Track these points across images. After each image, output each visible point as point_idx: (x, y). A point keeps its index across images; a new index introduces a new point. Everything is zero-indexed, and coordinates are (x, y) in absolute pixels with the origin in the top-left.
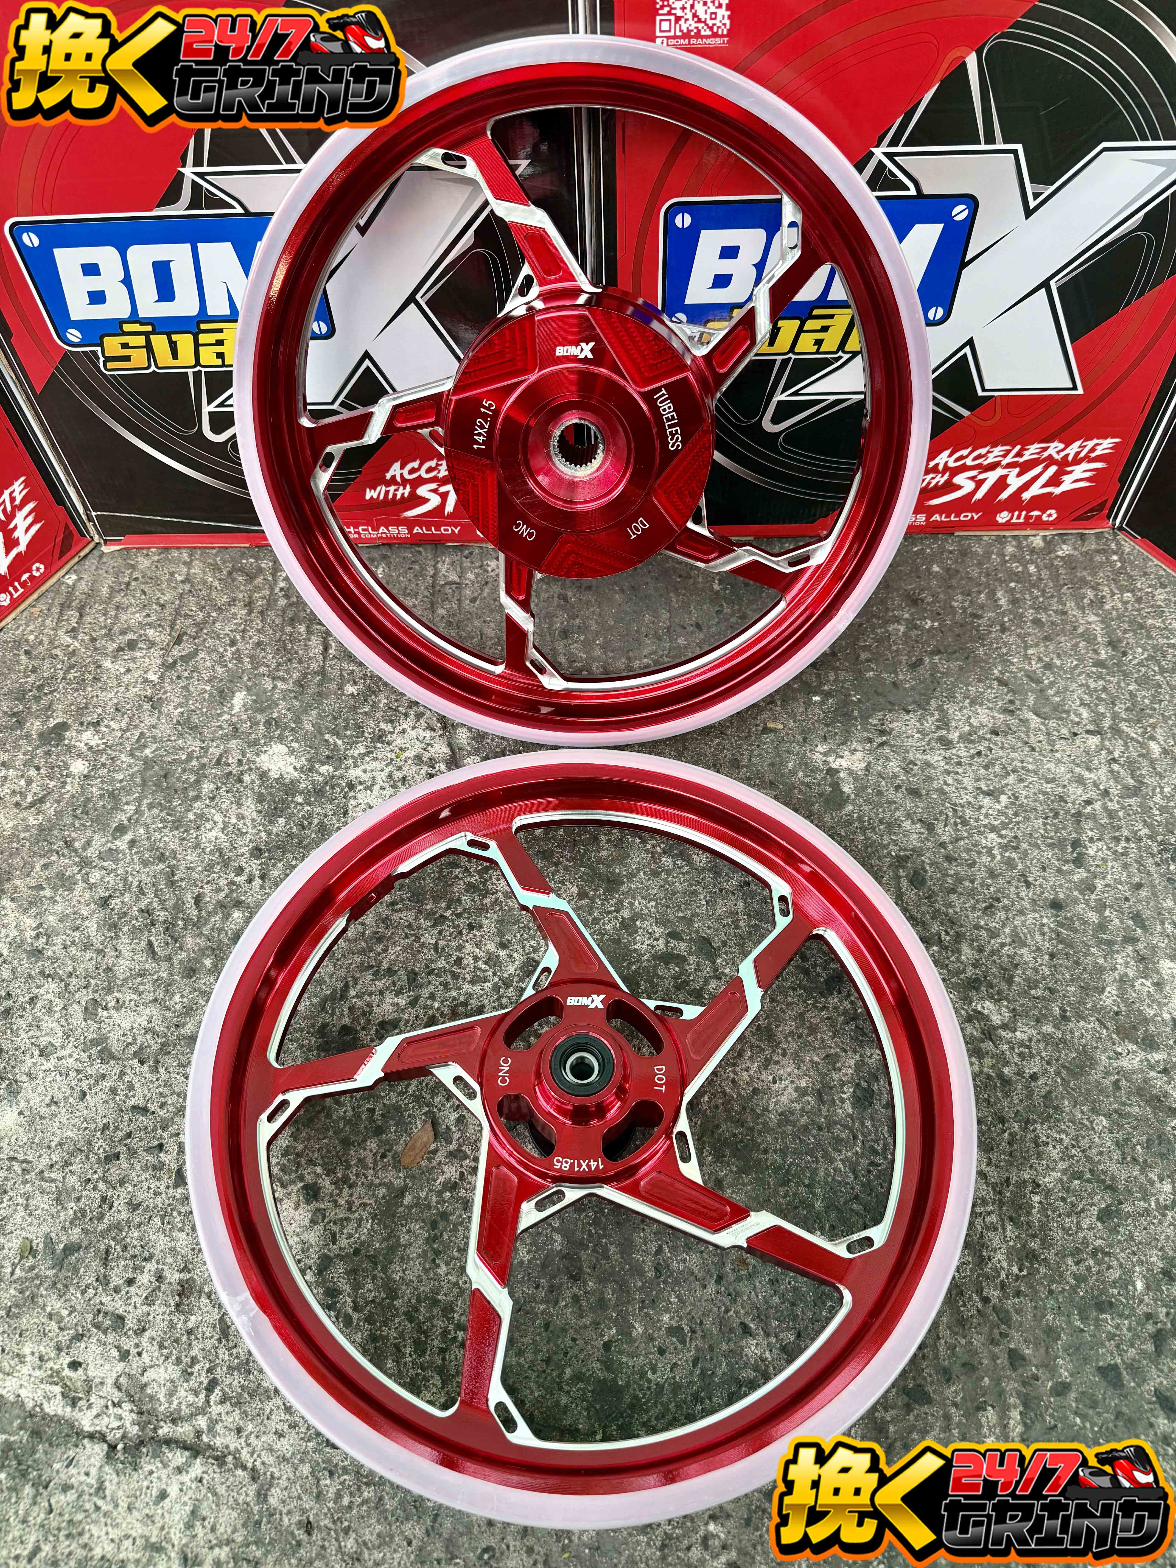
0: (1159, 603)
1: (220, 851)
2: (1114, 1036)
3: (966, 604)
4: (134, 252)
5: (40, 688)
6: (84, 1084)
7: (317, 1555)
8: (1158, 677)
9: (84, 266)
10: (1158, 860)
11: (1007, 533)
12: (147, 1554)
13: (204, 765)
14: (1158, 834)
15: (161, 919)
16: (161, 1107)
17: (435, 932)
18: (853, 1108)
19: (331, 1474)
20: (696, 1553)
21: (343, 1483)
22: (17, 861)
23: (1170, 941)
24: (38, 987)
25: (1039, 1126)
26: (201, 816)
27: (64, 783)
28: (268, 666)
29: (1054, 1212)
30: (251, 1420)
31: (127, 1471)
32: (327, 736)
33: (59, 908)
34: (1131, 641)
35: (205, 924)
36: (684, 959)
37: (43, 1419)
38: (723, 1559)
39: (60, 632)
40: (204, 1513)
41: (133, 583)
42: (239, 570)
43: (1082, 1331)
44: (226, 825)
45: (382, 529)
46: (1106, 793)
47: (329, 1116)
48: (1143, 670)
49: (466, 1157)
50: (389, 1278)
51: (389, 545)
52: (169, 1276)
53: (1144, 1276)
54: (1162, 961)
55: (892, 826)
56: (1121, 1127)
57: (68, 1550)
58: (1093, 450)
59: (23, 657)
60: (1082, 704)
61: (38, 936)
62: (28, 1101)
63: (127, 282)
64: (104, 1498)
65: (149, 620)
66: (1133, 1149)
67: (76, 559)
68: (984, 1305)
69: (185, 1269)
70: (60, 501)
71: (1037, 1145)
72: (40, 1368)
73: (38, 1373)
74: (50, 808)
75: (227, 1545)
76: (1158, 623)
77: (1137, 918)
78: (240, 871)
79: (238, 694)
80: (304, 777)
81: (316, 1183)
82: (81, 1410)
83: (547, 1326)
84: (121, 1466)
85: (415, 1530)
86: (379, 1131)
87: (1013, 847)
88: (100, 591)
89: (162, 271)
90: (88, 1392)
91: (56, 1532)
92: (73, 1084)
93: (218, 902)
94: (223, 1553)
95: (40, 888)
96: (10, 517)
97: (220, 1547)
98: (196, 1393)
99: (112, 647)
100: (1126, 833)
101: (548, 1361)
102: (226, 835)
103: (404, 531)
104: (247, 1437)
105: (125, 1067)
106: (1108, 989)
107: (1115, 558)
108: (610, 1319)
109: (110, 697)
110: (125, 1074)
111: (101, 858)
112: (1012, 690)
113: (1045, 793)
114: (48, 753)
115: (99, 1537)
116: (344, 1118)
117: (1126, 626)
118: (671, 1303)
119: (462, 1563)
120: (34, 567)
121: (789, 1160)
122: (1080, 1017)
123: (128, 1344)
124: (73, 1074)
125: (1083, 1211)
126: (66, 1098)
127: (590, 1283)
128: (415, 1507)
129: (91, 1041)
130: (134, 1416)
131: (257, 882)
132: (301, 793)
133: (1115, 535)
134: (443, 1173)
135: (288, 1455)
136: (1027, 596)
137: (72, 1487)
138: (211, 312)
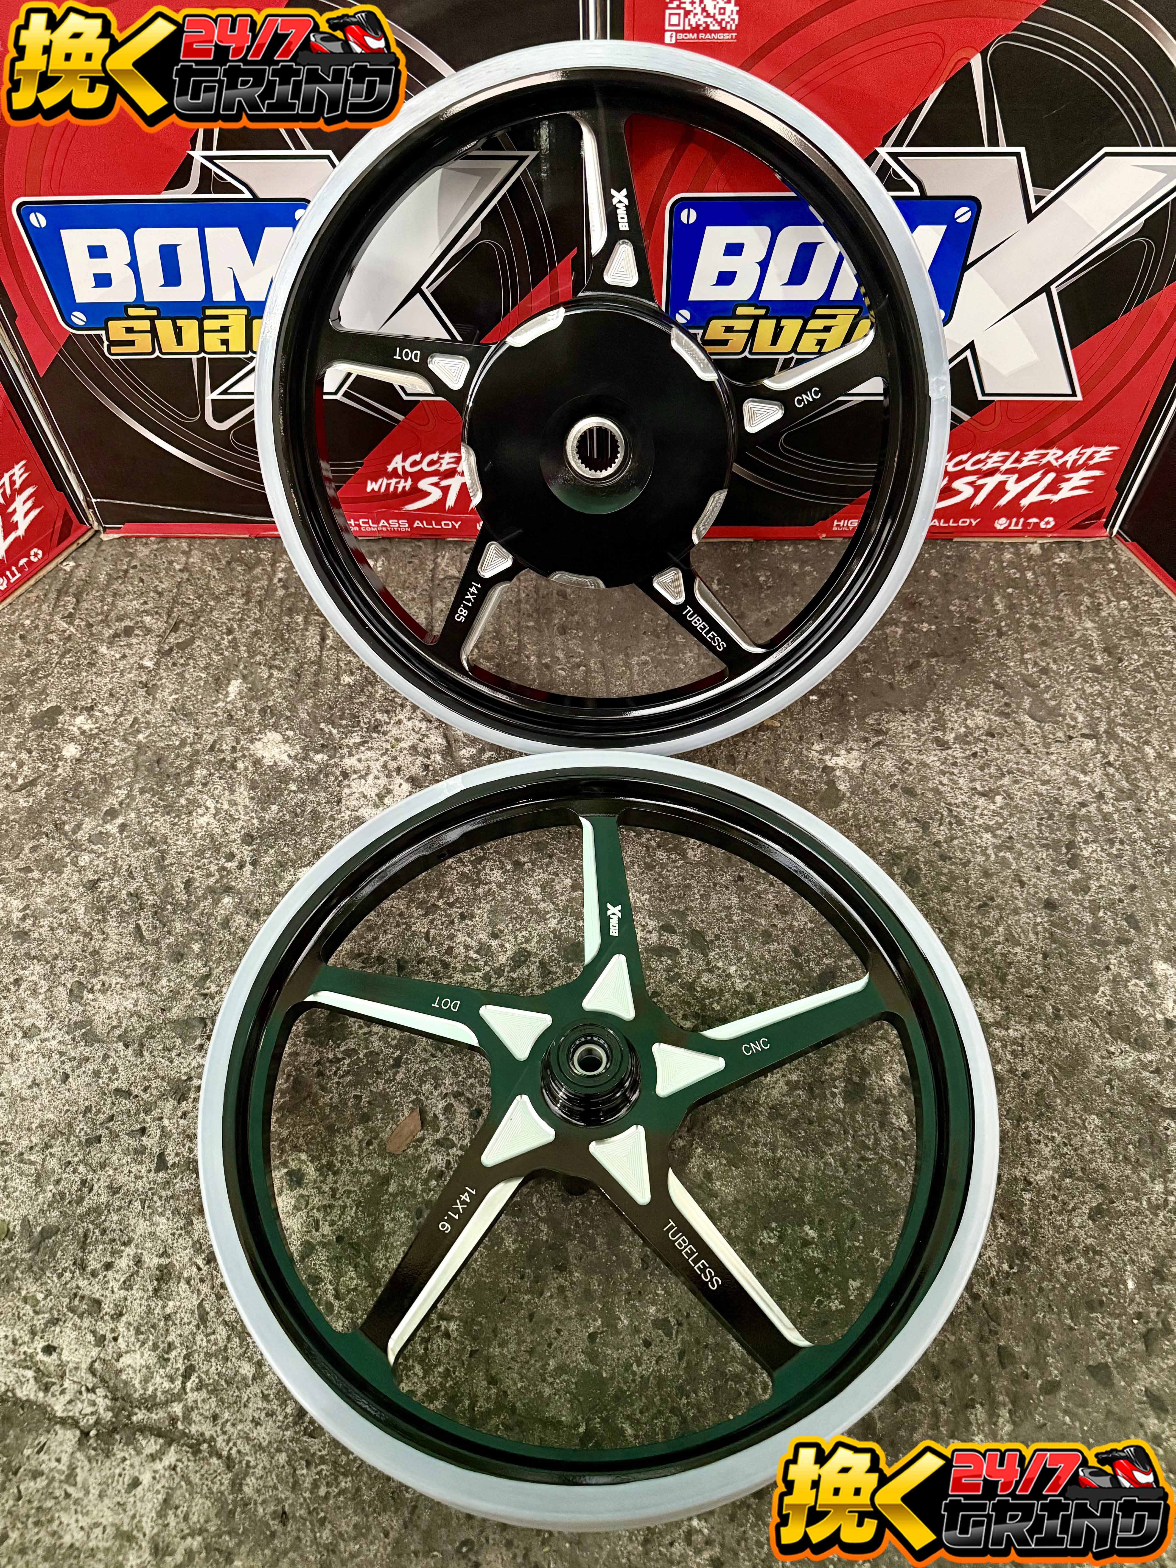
0: (1155, 611)
1: (212, 836)
2: (1107, 1036)
3: (964, 609)
4: (142, 235)
5: (34, 672)
6: (67, 1067)
7: (291, 1546)
8: (1153, 683)
9: (90, 248)
10: (1152, 862)
11: (1005, 540)
12: (117, 1543)
13: (198, 751)
14: (1153, 837)
15: (150, 903)
16: (145, 1090)
17: (426, 921)
18: (845, 1102)
19: (308, 1464)
20: (678, 1549)
21: (319, 1473)
22: (6, 843)
23: (1163, 942)
24: (24, 968)
25: (1031, 1124)
26: (191, 802)
27: (56, 766)
28: (265, 655)
29: (1044, 1210)
30: (228, 1407)
31: (100, 1458)
32: (322, 725)
33: (46, 890)
34: (1127, 647)
35: (194, 909)
36: (676, 952)
37: (15, 1404)
38: (706, 1555)
39: (56, 618)
40: (177, 1502)
41: (131, 571)
42: (238, 560)
43: (1072, 1329)
44: (218, 811)
45: (383, 522)
46: (1101, 796)
47: (315, 1102)
48: (1139, 676)
49: (453, 1145)
50: (372, 1266)
51: (390, 539)
52: (147, 1260)
53: (1135, 1276)
54: (1155, 963)
55: (886, 824)
56: (1113, 1126)
57: (36, 1538)
58: (1091, 457)
59: (18, 642)
60: (1079, 708)
61: (24, 919)
62: (10, 1083)
63: (133, 265)
64: (75, 1485)
65: (147, 607)
66: (1126, 1149)
67: (75, 546)
68: (973, 1303)
69: (165, 1254)
70: (60, 487)
71: (1029, 1143)
72: (13, 1352)
73: (11, 1357)
74: (40, 791)
75: (199, 1534)
76: (1154, 630)
77: (1131, 920)
78: (230, 857)
79: (233, 682)
80: (298, 765)
81: (300, 1169)
82: (53, 1395)
83: (531, 1317)
84: (93, 1453)
85: (392, 1521)
86: (365, 1118)
87: (1008, 848)
88: (98, 578)
89: (169, 254)
90: (62, 1377)
91: (24, 1519)
92: (56, 1066)
93: (208, 887)
94: (195, 1543)
95: (28, 870)
96: (9, 500)
97: (193, 1537)
98: (172, 1380)
99: (108, 633)
100: (1120, 835)
101: (531, 1352)
102: (219, 821)
103: (404, 524)
104: (224, 1425)
105: (109, 1049)
106: (1102, 989)
107: (1112, 566)
108: (596, 1310)
109: (105, 683)
110: (109, 1057)
111: (90, 840)
112: (1008, 693)
113: (1040, 795)
114: (41, 737)
115: (68, 1525)
116: (331, 1105)
117: (1123, 633)
118: (657, 1295)
119: (440, 1556)
120: (32, 553)
121: (779, 1153)
122: (1073, 1016)
123: (103, 1328)
124: (56, 1057)
125: (1074, 1209)
126: (48, 1080)
127: (576, 1274)
128: (393, 1498)
129: (75, 1023)
130: (108, 1402)
131: (248, 868)
132: (294, 781)
133: (1112, 543)
134: (429, 1161)
135: (265, 1444)
136: (1024, 602)
137: (42, 1474)
138: (216, 298)
